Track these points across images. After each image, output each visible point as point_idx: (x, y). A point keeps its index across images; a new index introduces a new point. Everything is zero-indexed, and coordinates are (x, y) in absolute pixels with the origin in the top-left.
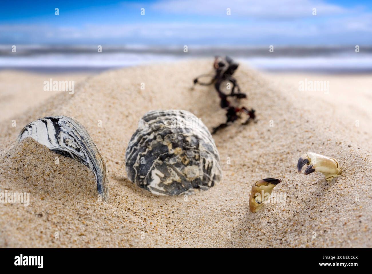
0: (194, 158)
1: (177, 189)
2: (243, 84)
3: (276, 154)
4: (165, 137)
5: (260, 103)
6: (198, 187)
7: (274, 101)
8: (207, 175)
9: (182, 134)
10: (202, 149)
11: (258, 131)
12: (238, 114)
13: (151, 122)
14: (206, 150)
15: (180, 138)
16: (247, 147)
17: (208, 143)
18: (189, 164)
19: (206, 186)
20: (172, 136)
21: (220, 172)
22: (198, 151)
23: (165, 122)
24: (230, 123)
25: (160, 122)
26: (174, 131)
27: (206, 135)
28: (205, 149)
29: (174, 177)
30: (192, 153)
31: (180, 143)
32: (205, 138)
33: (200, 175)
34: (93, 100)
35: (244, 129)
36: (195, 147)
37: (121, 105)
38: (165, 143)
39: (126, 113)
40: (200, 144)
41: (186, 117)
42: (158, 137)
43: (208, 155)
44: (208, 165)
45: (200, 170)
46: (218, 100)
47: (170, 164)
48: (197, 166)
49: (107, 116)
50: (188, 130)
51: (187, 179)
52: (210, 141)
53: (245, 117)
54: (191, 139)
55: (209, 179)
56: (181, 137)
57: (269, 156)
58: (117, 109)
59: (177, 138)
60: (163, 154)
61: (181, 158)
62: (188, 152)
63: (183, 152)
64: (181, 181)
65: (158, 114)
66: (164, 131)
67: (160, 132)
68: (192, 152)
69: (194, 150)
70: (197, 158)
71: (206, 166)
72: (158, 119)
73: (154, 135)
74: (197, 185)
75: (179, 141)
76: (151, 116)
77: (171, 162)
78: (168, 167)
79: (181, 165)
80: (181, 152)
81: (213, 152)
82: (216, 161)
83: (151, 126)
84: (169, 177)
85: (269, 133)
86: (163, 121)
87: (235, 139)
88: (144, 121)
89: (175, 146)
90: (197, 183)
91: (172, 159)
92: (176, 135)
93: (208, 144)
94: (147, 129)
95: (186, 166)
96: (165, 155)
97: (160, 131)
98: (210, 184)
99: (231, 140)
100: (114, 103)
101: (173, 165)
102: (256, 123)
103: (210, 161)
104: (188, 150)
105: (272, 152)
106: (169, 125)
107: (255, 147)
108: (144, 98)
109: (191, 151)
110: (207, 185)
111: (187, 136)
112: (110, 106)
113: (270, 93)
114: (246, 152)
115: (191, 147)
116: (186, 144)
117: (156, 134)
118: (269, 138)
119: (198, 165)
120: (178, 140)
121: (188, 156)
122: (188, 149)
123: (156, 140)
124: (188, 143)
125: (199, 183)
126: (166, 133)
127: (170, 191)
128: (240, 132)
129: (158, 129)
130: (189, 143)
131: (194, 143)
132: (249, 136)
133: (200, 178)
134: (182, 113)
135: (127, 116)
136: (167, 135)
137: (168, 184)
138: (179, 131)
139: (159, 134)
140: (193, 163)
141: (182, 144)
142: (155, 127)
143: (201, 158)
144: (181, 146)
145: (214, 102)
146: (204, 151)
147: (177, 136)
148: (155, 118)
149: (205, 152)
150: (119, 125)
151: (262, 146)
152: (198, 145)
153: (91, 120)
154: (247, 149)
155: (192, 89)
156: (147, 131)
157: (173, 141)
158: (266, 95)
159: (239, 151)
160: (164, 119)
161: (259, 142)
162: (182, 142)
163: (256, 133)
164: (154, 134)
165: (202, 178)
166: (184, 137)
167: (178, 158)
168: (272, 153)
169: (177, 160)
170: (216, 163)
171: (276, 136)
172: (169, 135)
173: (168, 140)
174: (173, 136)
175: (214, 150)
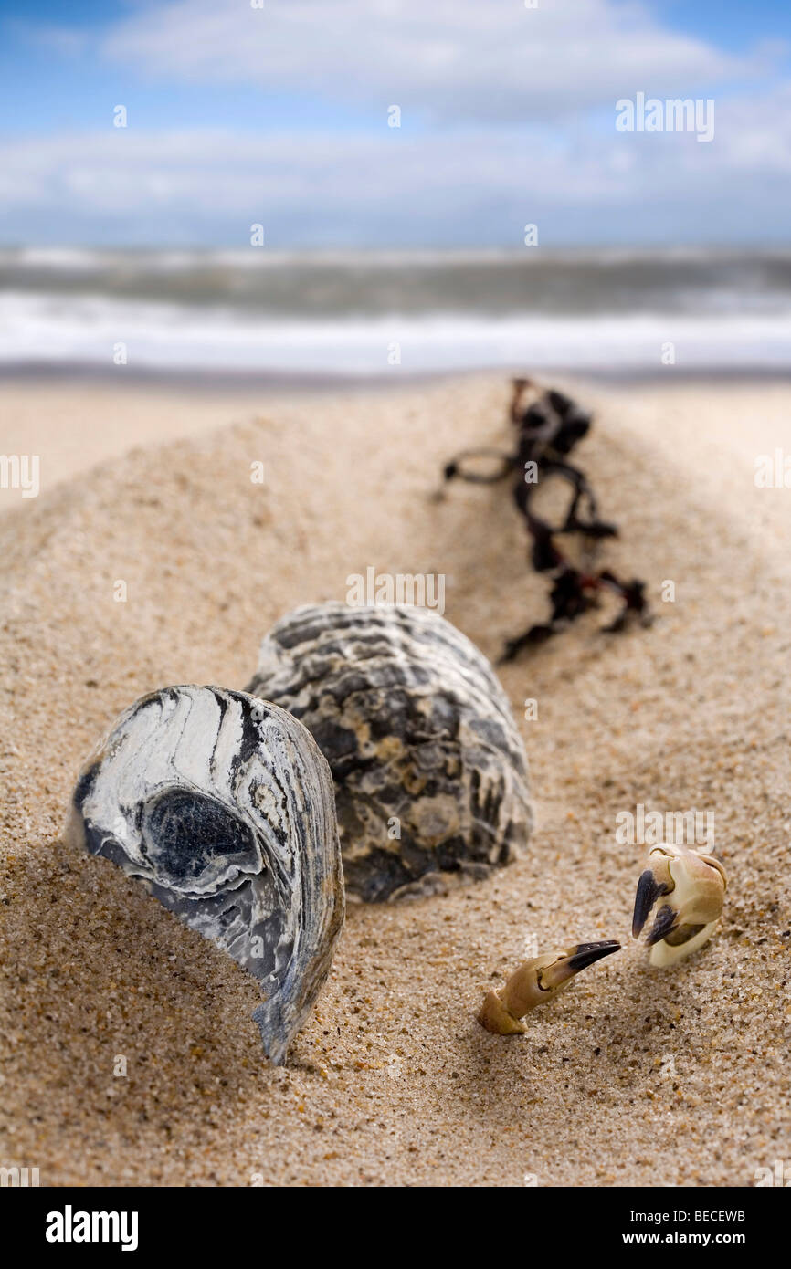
0: (443, 770)
1: (387, 873)
2: (607, 481)
3: (710, 746)
4: (348, 701)
5: (660, 554)
6: (454, 868)
7: (706, 551)
8: (486, 826)
9: (403, 691)
10: (470, 740)
11: (653, 658)
12: (588, 593)
13: (300, 649)
14: (483, 742)
15: (396, 704)
16: (618, 715)
17: (489, 717)
18: (426, 792)
19: (482, 862)
20: (369, 697)
21: (528, 810)
22: (457, 745)
23: (348, 650)
24: (560, 624)
25: (331, 649)
26: (378, 680)
27: (481, 690)
28: (480, 737)
29: (378, 835)
30: (435, 755)
31: (395, 721)
32: (478, 700)
33: (462, 828)
34: (112, 556)
35: (609, 646)
36: (445, 732)
37: (203, 566)
38: (346, 722)
39: (221, 596)
40: (464, 722)
41: (418, 629)
42: (323, 701)
43: (490, 758)
44: (489, 793)
45: (461, 809)
46: (524, 540)
47: (365, 794)
48: (451, 798)
49: (159, 611)
50: (423, 677)
51: (420, 842)
52: (497, 708)
53: (611, 605)
54: (432, 706)
55: (492, 838)
56: (400, 700)
57: (691, 752)
58: (190, 583)
59: (387, 706)
60: (341, 760)
61: (401, 773)
62: (423, 752)
63: (406, 751)
64: (400, 850)
65: (326, 621)
66: (345, 681)
67: (331, 683)
68: (437, 751)
69: (442, 744)
70: (451, 770)
71: (483, 796)
72: (323, 639)
73: (310, 694)
74: (450, 859)
75: (394, 714)
76: (301, 629)
77: (368, 786)
78: (355, 802)
79: (398, 794)
80: (401, 752)
81: (504, 748)
82: (515, 774)
83: (300, 662)
84: (361, 835)
85: (689, 668)
86: (342, 645)
87: (579, 683)
88: (279, 646)
89: (379, 731)
90: (453, 855)
91: (371, 775)
92: (382, 694)
93: (489, 721)
94: (288, 673)
95: (415, 798)
96: (348, 761)
97: (332, 679)
98: (494, 855)
99: (564, 685)
100: (179, 563)
101: (373, 795)
102: (647, 625)
103: (496, 779)
104: (423, 745)
105: (701, 738)
106: (360, 660)
107: (644, 717)
108: (280, 537)
109: (432, 747)
110: (484, 860)
111: (420, 697)
112: (167, 574)
113: (694, 522)
114: (615, 732)
115: (433, 732)
116: (416, 722)
117: (318, 692)
118: (689, 688)
119: (455, 792)
120: (389, 711)
121: (423, 766)
122: (423, 741)
123: (318, 711)
124: (421, 720)
125: (457, 854)
126: (348, 689)
127: (363, 881)
128: (596, 657)
129: (324, 673)
130: (427, 722)
131: (441, 718)
132: (625, 675)
133: (461, 839)
134: (403, 616)
135: (224, 607)
136: (355, 695)
137: (358, 858)
138: (392, 678)
139: (326, 692)
140: (440, 787)
141: (404, 723)
142: (315, 665)
143: (464, 770)
144: (398, 730)
145: (511, 543)
146: (474, 745)
147: (387, 697)
148: (314, 634)
149: (478, 750)
150: (195, 643)
151: (667, 716)
152: (455, 727)
153: (103, 631)
154: (618, 723)
155: (438, 498)
156: (287, 680)
157: (373, 716)
158: (681, 528)
159: (590, 727)
160: (344, 639)
161: (656, 699)
162: (405, 719)
163: (647, 664)
164: (313, 692)
165: (467, 836)
166: (411, 701)
167: (389, 772)
168: (700, 745)
169: (387, 778)
170: (515, 781)
171: (713, 678)
172: (362, 695)
173: (357, 713)
174: (374, 697)
175: (508, 740)
